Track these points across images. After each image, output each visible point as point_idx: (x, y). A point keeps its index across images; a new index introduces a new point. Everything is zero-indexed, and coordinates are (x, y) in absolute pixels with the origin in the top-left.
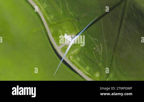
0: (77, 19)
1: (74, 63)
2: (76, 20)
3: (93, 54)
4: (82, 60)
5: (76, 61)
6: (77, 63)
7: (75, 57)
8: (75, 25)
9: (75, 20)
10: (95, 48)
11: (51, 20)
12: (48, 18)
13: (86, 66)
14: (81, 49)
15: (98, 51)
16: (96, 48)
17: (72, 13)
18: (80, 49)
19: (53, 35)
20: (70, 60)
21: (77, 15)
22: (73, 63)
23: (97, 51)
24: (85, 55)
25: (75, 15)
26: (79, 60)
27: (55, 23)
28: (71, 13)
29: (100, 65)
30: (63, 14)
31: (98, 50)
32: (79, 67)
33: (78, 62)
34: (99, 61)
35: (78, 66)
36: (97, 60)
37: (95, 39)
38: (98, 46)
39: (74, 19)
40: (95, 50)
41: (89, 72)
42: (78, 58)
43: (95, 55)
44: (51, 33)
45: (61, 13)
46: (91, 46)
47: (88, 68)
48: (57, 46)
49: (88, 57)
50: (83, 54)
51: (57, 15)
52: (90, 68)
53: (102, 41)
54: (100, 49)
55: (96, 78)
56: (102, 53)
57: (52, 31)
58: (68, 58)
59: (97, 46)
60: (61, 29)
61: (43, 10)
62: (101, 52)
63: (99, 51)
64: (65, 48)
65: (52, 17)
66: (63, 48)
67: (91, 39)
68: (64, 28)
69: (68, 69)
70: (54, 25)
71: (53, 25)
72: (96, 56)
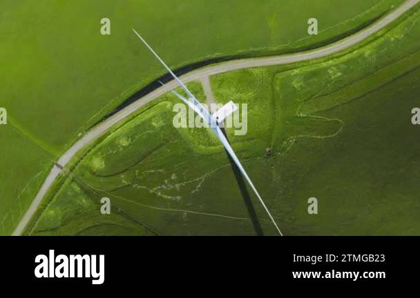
0: (270, 151)
1: (150, 108)
2: (268, 150)
3: (160, 168)
4: (151, 132)
5: (154, 116)
6: (147, 116)
7: (164, 115)
8: (254, 141)
9: (270, 147)
10: (173, 177)
11: (290, 78)
12: (296, 71)
13: (132, 140)
14: (182, 139)
15: (163, 183)
16: (173, 182)
17: (291, 143)
18: (183, 136)
19: (244, 71)
20: (162, 98)
21: (283, 154)
22: (150, 106)
23: (166, 181)
24: (164, 144)
25: (284, 149)
26: (154, 124)
27: (277, 88)
28: (292, 140)
29: (124, 180)
30: (297, 117)
31: (166, 185)
32: (134, 117)
33: (150, 120)
34: (135, 180)
35: (139, 116)
36: (140, 174)
37: (199, 186)
38: (178, 189)
39: (273, 143)
40: (168, 176)
41: (112, 144)
42: (161, 123)
43: (154, 174)
44: (253, 68)
45: (299, 113)
46: (184, 168)
47: (124, 142)
48: (210, 74)
49: (155, 152)
50: (168, 141)
51: (298, 100)
52: (121, 149)
53: (189, 204)
54: (166, 193)
55: (91, 159)
56: (154, 195)
57: (256, 71)
58: (169, 95)
59: (177, 186)
60: (256, 99)
61: (324, 65)
62: (159, 194)
63: (164, 186)
64: (199, 95)
65: (296, 84)
66: (201, 89)
67: (204, 174)
68: (256, 108)
69: (138, 87)
70: (272, 84)
71: (273, 81)
72: (151, 174)
